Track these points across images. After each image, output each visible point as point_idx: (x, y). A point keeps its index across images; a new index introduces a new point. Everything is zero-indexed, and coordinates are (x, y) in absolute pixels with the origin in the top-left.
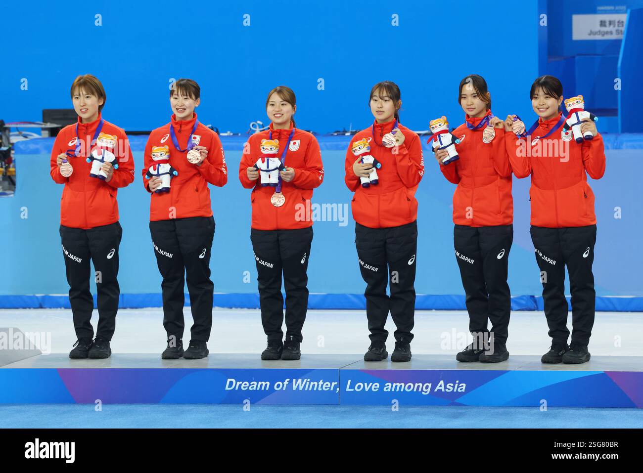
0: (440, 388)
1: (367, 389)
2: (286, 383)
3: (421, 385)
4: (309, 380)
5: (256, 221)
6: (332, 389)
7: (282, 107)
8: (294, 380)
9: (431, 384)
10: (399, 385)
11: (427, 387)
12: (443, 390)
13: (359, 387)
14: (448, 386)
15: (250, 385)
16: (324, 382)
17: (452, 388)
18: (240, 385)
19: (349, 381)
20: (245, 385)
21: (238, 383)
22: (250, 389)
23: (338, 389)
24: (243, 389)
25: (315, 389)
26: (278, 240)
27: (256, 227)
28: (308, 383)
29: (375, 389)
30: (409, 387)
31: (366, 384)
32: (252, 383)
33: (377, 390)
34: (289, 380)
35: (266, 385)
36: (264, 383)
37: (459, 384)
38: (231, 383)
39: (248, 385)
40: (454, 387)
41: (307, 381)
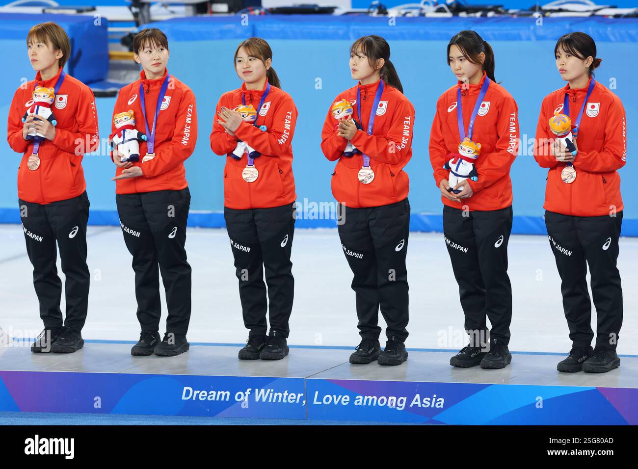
0: (416, 403)
1: (336, 402)
2: (248, 393)
3: (395, 398)
4: (272, 390)
5: (229, 199)
6: (298, 402)
7: (250, 63)
8: (257, 390)
9: (406, 398)
10: (371, 398)
11: (402, 402)
12: (420, 406)
13: (327, 400)
14: (424, 401)
15: (208, 395)
16: (289, 393)
17: (429, 404)
18: (198, 395)
19: (317, 393)
20: (203, 395)
21: (196, 392)
22: (209, 399)
23: (304, 402)
24: (200, 398)
25: (280, 401)
26: (253, 220)
27: (229, 206)
28: (271, 394)
29: (345, 402)
30: (382, 401)
31: (335, 396)
32: (210, 393)
33: (347, 403)
34: (250, 389)
35: (226, 395)
36: (224, 393)
37: (437, 398)
38: (188, 392)
39: (206, 395)
40: (431, 402)
41: (270, 392)
